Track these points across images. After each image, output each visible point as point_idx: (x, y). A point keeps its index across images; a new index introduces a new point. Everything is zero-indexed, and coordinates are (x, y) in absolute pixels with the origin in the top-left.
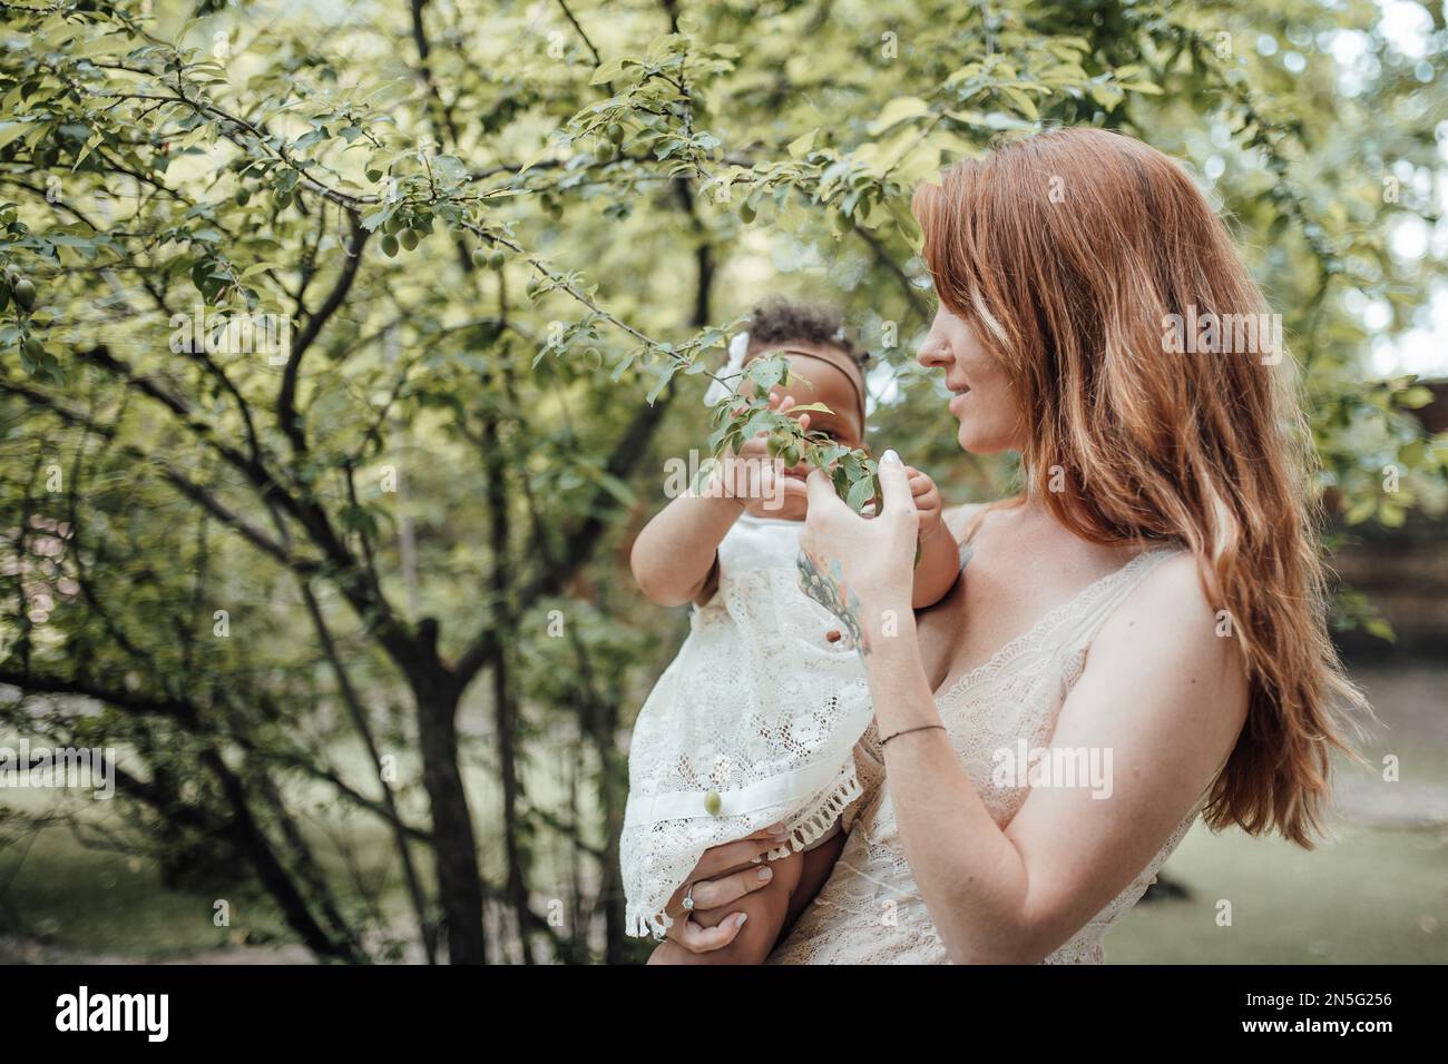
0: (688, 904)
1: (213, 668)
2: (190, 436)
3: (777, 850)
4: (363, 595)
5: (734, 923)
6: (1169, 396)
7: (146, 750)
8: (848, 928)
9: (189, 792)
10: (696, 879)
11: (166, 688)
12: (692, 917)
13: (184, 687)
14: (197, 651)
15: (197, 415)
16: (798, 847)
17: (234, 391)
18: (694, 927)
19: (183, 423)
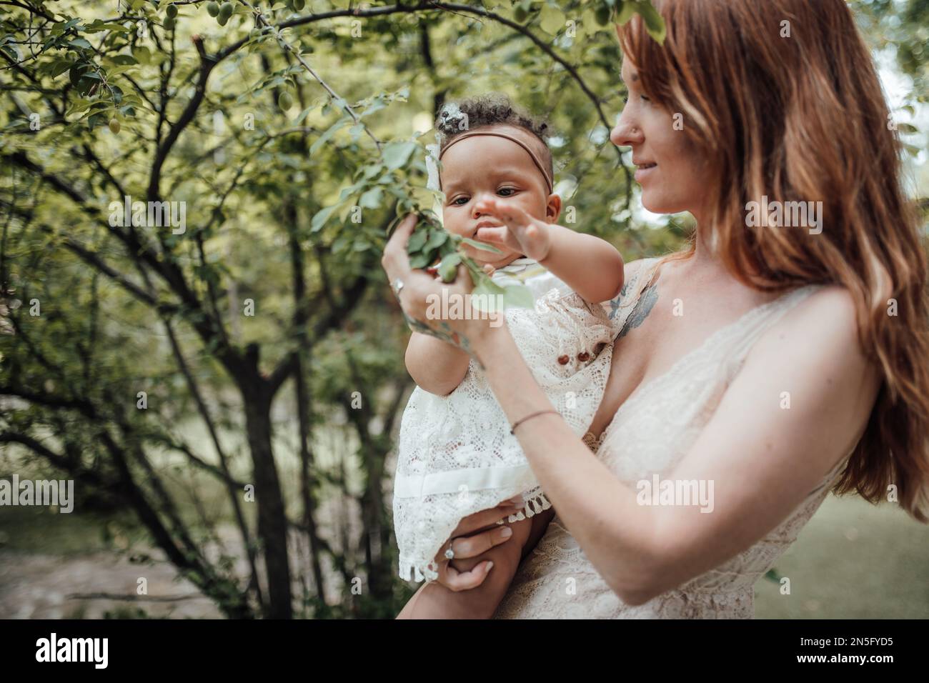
0: (450, 554)
1: (105, 378)
2: (85, 217)
3: (515, 515)
4: (209, 328)
5: (484, 569)
6: (840, 174)
7: (59, 433)
8: (559, 574)
9: (88, 460)
10: (456, 537)
11: (73, 392)
12: (452, 564)
13: (85, 390)
14: (92, 367)
15: (90, 202)
16: (530, 514)
17: (117, 185)
18: (453, 573)
19: (81, 207)
